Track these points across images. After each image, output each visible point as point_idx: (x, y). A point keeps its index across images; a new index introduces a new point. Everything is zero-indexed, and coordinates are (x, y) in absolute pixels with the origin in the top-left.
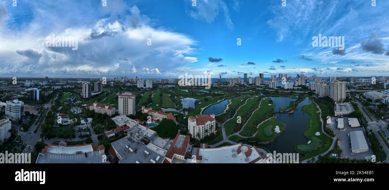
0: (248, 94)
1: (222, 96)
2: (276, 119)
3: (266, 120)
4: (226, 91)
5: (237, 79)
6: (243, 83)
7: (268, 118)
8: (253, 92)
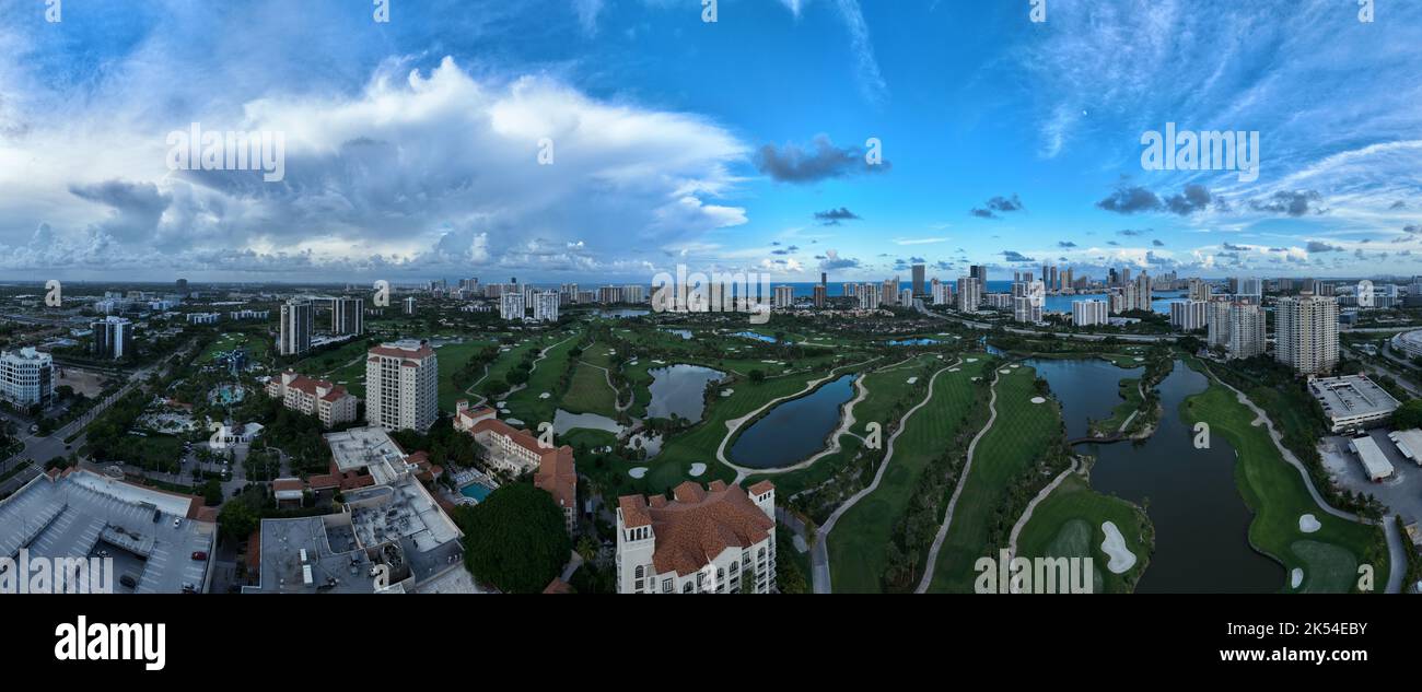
0: (936, 348)
1: (827, 359)
2: (1087, 479)
3: (1043, 494)
4: (842, 335)
5: (888, 287)
6: (909, 302)
7: (1051, 479)
8: (955, 341)
